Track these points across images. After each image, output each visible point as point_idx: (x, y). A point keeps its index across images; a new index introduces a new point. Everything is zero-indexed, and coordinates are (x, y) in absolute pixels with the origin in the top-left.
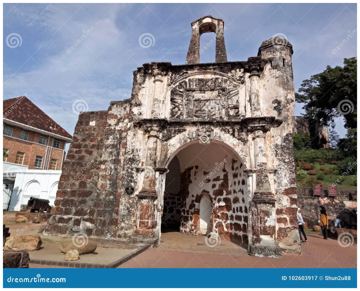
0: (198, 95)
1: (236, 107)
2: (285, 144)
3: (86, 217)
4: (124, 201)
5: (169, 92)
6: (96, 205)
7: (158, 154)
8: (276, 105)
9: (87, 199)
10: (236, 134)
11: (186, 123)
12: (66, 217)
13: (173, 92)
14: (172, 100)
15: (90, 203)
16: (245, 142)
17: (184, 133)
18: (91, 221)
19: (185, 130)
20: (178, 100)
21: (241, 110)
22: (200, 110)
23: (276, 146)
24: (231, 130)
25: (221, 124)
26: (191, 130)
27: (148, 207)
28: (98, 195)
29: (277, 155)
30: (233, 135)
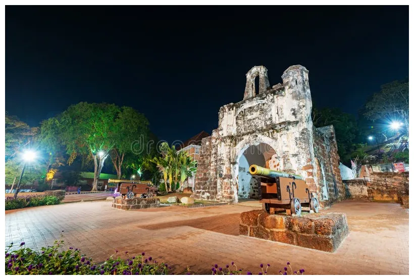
0: (249, 117)
1: (270, 119)
2: (301, 136)
3: (207, 190)
4: (219, 181)
5: (235, 120)
6: (210, 184)
7: (231, 155)
8: (293, 112)
9: (207, 181)
10: (270, 135)
11: (244, 135)
12: (199, 191)
13: (237, 118)
14: (237, 123)
15: (208, 184)
16: (276, 139)
17: (243, 140)
18: (209, 192)
19: (243, 139)
20: (240, 122)
21: (274, 120)
22: (250, 126)
23: (296, 138)
24: (267, 134)
25: (262, 131)
26: (246, 138)
27: (227, 183)
28: (211, 180)
29: (297, 144)
30: (269, 136)
